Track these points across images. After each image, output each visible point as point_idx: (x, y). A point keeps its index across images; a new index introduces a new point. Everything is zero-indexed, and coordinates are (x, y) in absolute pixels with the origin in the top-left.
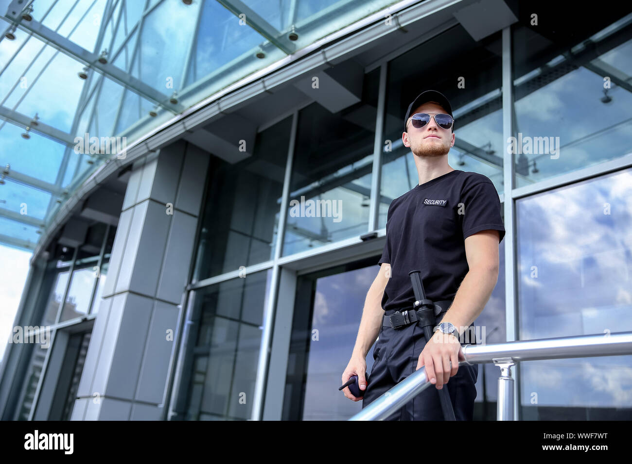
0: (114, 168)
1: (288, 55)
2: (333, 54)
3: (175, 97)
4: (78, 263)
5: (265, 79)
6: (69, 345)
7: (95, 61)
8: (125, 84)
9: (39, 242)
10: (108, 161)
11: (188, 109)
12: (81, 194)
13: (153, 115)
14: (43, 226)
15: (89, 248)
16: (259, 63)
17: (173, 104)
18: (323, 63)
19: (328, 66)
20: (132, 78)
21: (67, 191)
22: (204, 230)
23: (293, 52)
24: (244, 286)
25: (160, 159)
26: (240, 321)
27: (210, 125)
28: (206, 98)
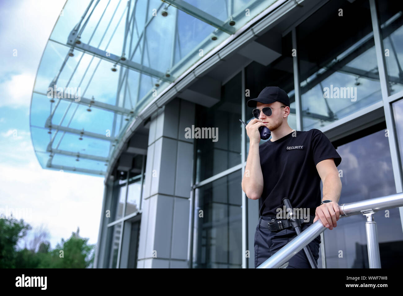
0: (140, 121)
1: (231, 35)
2: (258, 29)
3: (169, 73)
4: (130, 180)
5: (219, 52)
6: (132, 229)
7: (119, 60)
8: (140, 71)
9: (107, 171)
10: (137, 117)
11: (177, 79)
12: (124, 139)
13: (158, 86)
14: (107, 161)
15: (135, 171)
16: (214, 43)
17: (168, 77)
18: (253, 36)
19: (256, 38)
20: (144, 67)
21: (117, 138)
22: (199, 151)
23: (234, 32)
24: (228, 182)
25: (166, 112)
26: (229, 204)
27: (192, 86)
28: (186, 70)
